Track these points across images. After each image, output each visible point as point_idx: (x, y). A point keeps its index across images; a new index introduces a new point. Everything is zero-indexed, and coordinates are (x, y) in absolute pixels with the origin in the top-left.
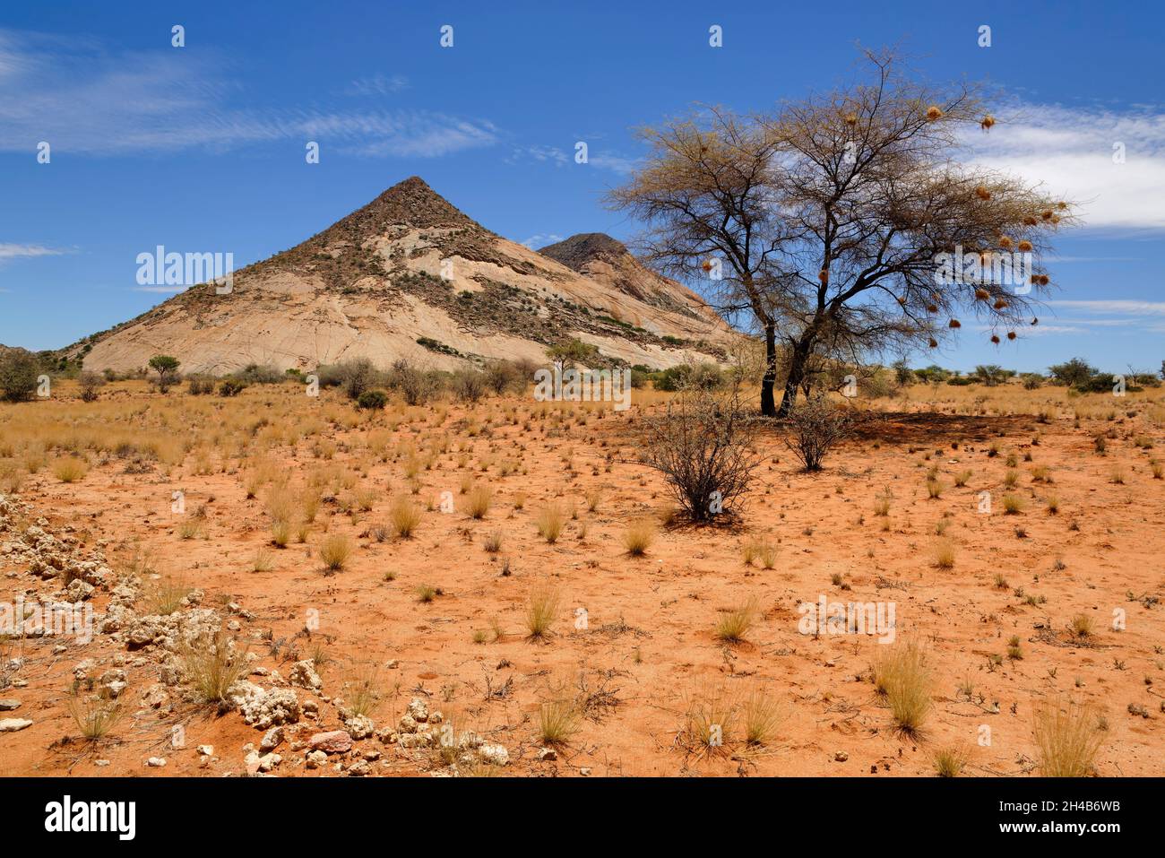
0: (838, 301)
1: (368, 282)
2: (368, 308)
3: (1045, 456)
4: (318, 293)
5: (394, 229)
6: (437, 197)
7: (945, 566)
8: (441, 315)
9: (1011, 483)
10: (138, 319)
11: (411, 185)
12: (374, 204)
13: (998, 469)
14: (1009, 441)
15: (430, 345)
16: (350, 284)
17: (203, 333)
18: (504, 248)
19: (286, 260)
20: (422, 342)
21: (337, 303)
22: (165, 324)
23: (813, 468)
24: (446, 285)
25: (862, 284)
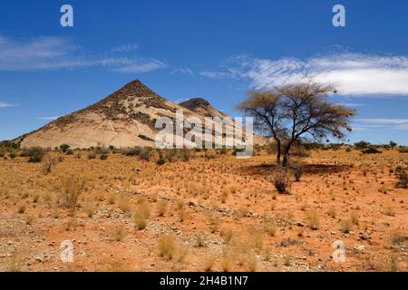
0: (297, 136)
1: (121, 116)
2: (121, 125)
3: (352, 177)
4: (104, 119)
5: (129, 97)
6: (144, 86)
7: (333, 199)
8: (146, 127)
9: (344, 183)
10: (40, 129)
11: (135, 82)
12: (123, 89)
13: (341, 180)
14: (343, 173)
15: (143, 137)
16: (115, 117)
17: (63, 134)
18: (168, 104)
19: (93, 108)
20: (140, 136)
21: (110, 123)
22: (49, 131)
23: (298, 181)
24: (148, 116)
25: (303, 131)
